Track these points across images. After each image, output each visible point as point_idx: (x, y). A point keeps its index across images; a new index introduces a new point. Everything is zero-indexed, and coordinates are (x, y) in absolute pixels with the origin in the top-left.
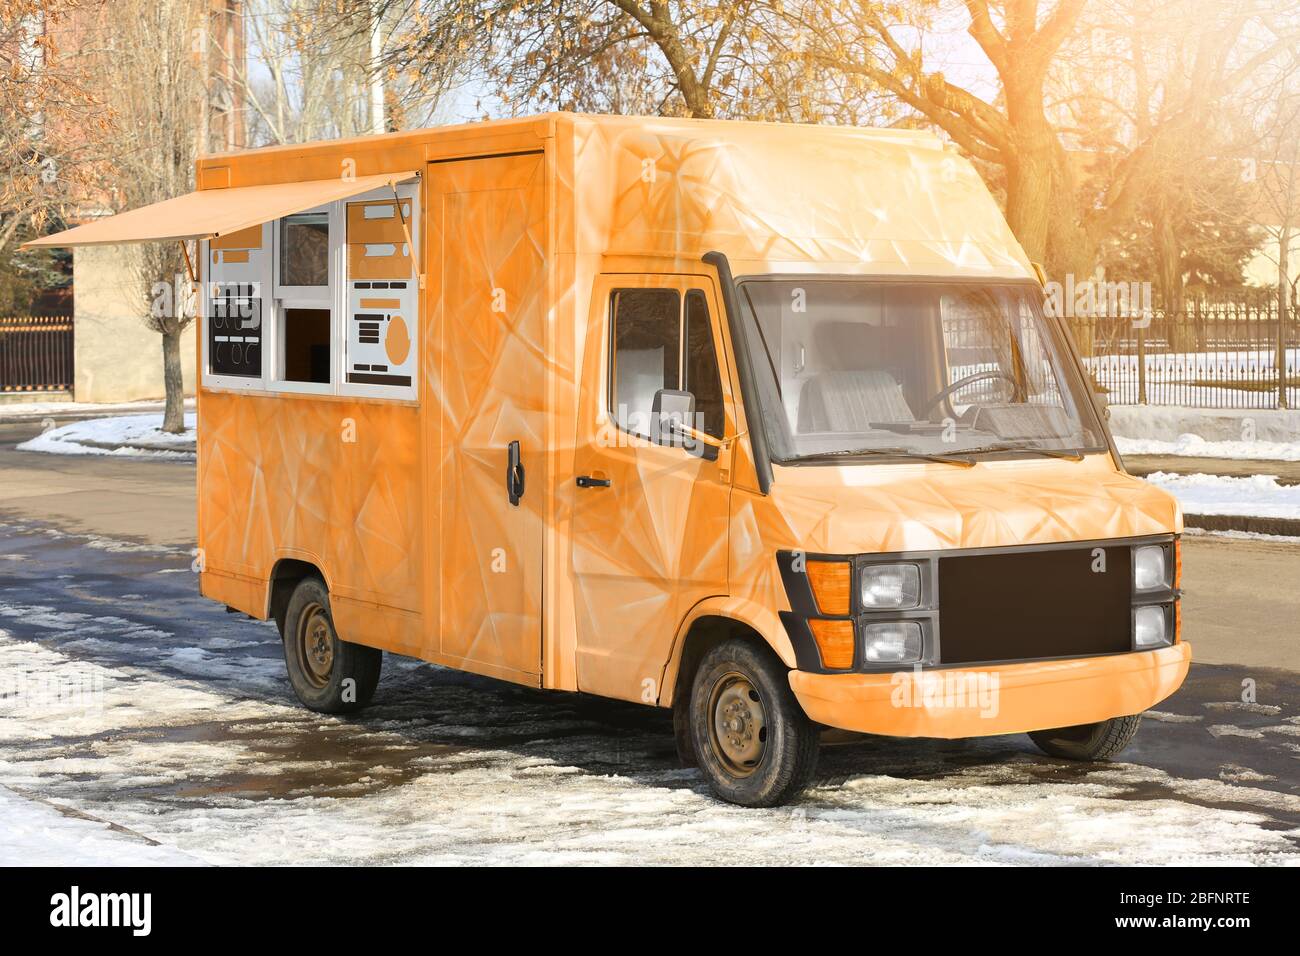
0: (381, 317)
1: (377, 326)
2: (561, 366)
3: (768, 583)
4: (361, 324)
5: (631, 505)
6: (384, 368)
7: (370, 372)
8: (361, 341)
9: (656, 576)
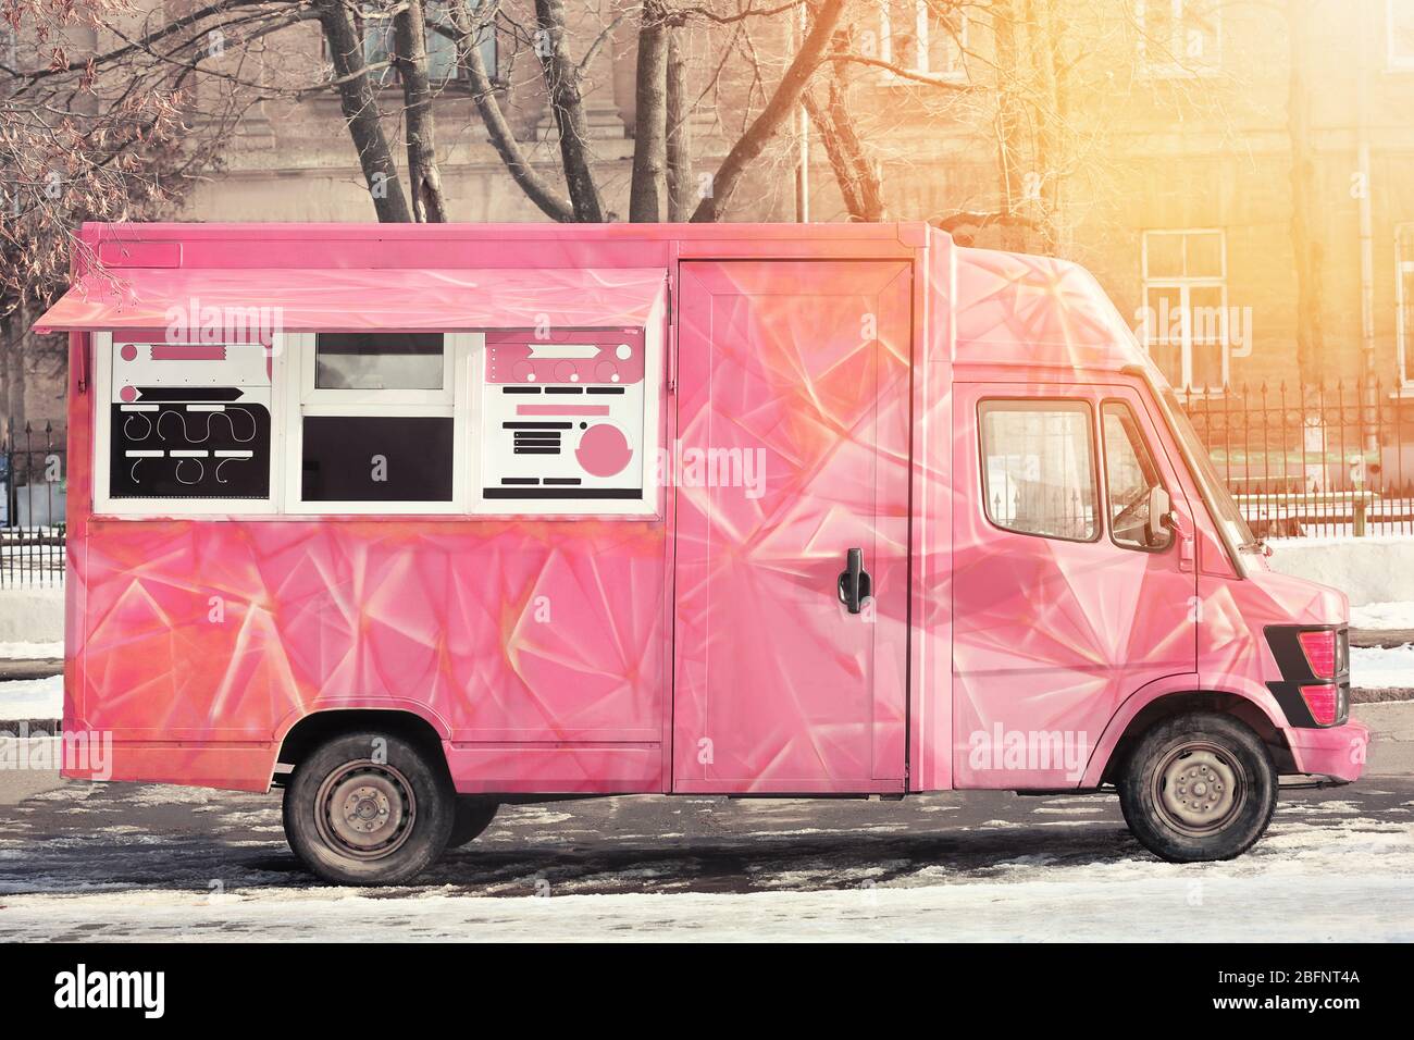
0: (568, 426)
1: (558, 435)
2: (936, 471)
3: (1253, 655)
4: (515, 433)
5: (1050, 598)
6: (578, 481)
7: (541, 485)
8: (516, 453)
9: (1090, 664)
